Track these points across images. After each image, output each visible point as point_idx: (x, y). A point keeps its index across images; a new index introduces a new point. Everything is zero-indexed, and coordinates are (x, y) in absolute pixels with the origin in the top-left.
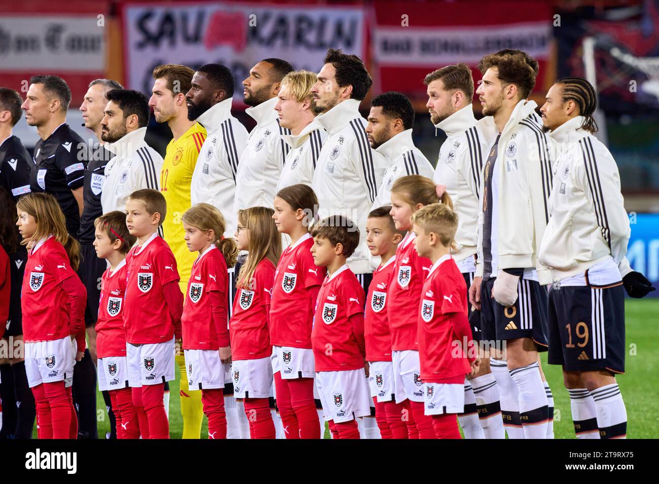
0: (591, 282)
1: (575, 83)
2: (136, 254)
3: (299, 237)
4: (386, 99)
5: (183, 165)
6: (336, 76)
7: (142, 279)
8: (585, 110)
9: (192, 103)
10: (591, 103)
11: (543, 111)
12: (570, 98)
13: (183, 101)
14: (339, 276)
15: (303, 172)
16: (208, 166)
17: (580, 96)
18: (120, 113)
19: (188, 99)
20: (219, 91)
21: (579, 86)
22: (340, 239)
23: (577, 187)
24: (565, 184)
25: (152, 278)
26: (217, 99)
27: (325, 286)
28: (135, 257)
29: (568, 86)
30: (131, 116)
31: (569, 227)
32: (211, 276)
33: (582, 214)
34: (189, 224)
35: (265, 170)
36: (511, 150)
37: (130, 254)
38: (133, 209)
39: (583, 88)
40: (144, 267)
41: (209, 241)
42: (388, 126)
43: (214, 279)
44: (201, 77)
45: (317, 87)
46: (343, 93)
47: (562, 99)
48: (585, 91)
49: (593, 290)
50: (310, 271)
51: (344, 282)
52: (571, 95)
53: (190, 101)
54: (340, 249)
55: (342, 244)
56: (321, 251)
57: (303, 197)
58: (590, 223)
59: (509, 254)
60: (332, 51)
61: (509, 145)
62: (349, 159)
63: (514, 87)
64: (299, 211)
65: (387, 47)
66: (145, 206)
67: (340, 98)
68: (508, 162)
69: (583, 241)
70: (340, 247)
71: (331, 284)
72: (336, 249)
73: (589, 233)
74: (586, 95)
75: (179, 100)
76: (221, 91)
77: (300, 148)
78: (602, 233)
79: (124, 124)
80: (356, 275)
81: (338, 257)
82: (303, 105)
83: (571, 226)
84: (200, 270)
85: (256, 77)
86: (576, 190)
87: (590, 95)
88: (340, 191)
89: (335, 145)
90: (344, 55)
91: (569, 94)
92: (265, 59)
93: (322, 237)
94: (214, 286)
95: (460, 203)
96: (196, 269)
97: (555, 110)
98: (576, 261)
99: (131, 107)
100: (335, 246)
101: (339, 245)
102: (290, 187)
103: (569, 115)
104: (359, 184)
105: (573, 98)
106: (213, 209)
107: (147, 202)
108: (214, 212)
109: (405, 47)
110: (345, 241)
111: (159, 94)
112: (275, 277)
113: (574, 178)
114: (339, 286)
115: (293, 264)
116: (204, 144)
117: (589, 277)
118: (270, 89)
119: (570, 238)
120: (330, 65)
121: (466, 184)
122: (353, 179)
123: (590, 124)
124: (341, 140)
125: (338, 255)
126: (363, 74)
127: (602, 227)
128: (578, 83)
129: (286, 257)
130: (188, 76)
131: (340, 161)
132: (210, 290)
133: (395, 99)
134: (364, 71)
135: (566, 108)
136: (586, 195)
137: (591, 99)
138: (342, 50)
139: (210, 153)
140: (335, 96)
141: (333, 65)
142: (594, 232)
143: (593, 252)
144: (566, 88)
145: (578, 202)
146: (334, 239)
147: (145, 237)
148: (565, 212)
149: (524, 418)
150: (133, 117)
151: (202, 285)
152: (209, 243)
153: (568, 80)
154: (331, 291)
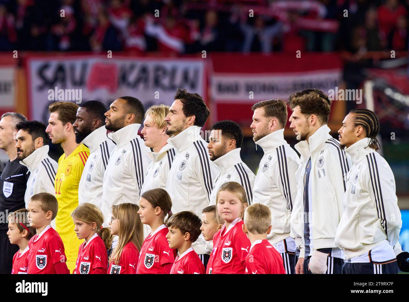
0: (373, 260)
1: (364, 113)
2: (35, 241)
3: (157, 227)
4: (225, 125)
5: (73, 176)
6: (183, 109)
7: (39, 259)
8: (370, 134)
9: (77, 131)
10: (375, 129)
11: (339, 133)
12: (359, 124)
13: (71, 128)
14: (186, 255)
15: (162, 180)
16: (90, 175)
17: (366, 123)
18: (29, 137)
19: (75, 128)
20: (96, 120)
21: (366, 115)
22: (188, 229)
23: (364, 189)
24: (355, 187)
25: (46, 259)
26: (95, 126)
27: (176, 263)
28: (34, 243)
29: (359, 115)
30: (37, 139)
31: (357, 219)
32: (97, 257)
33: (367, 209)
34: (78, 220)
35: (123, 179)
36: (321, 162)
37: (31, 241)
38: (32, 208)
39: (369, 117)
40: (40, 251)
41: (93, 230)
42: (225, 144)
43: (100, 259)
44: (83, 111)
45: (170, 117)
46: (189, 121)
47: (354, 124)
48: (371, 119)
49: (374, 265)
50: (164, 252)
51: (190, 260)
52: (360, 122)
53: (76, 129)
54: (188, 237)
55: (190, 233)
56: (173, 237)
57: (160, 198)
58: (372, 216)
59: (321, 238)
60: (180, 91)
61: (319, 158)
62: (193, 170)
63: (315, 116)
64: (157, 208)
65: (221, 88)
66: (42, 206)
67: (186, 124)
68: (319, 171)
69: (367, 229)
70: (188, 235)
71: (180, 262)
72: (185, 236)
73: (371, 223)
74: (371, 122)
75: (68, 128)
76: (97, 120)
77: (159, 162)
78: (381, 224)
79: (33, 145)
80: (199, 255)
81: (186, 242)
82: (163, 130)
83: (359, 217)
84: (88, 253)
85: (115, 110)
86: (363, 191)
87: (375, 123)
88: (186, 193)
89: (183, 160)
90: (189, 94)
91: (358, 121)
92: (121, 97)
93: (175, 227)
94: (99, 264)
95: (272, 201)
96: (85, 251)
97: (349, 133)
98: (362, 244)
99: (36, 132)
100: (184, 234)
101: (187, 234)
102: (151, 190)
103: (358, 136)
104: (201, 188)
105: (361, 124)
106: (95, 207)
107: (42, 203)
108: (95, 209)
109: (234, 89)
110: (192, 231)
111: (53, 124)
112: (139, 257)
113: (361, 182)
114: (186, 263)
115: (152, 247)
116: (88, 160)
117: (372, 256)
118: (125, 119)
119: (357, 227)
120: (178, 101)
121: (277, 187)
122: (196, 184)
123: (375, 144)
124: (187, 156)
125: (187, 241)
126: (203, 107)
127: (381, 219)
128: (366, 114)
129: (148, 242)
130: (74, 110)
131: (187, 172)
132: (97, 267)
133: (231, 125)
134: (203, 105)
135: (357, 132)
136: (370, 195)
137: (375, 126)
138: (187, 90)
139: (92, 166)
140: (182, 123)
141: (181, 101)
142: (376, 222)
143: (374, 237)
144: (357, 116)
145: (364, 200)
146: (184, 229)
147: (42, 229)
148: (355, 208)
150: (39, 139)
151: (89, 264)
152: (93, 232)
153: (359, 111)
154: (180, 267)
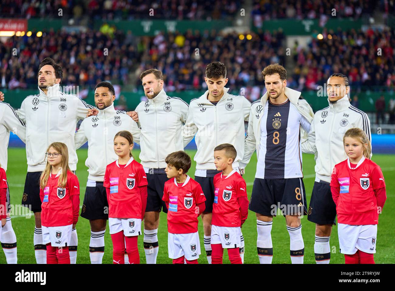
149: (299, 252)
